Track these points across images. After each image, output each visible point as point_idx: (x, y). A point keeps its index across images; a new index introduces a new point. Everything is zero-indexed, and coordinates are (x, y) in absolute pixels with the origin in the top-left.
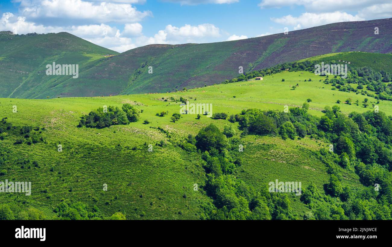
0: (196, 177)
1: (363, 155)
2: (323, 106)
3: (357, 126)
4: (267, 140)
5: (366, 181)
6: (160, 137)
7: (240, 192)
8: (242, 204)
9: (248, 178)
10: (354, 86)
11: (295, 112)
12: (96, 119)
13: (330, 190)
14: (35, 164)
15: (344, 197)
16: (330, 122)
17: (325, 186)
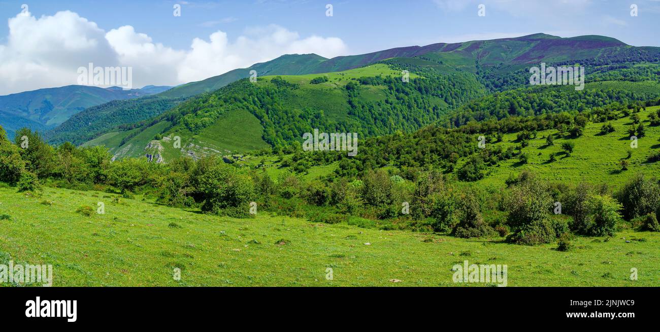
0: (346, 98)
1: (397, 90)
2: (386, 75)
3: (396, 81)
4: (368, 86)
5: (398, 98)
6: (335, 86)
7: (359, 103)
8: (359, 107)
9: (362, 98)
10: (397, 68)
11: (377, 77)
12: (315, 81)
13: (387, 102)
14: (297, 95)
15: (391, 104)
16: (387, 80)
17: (386, 100)
